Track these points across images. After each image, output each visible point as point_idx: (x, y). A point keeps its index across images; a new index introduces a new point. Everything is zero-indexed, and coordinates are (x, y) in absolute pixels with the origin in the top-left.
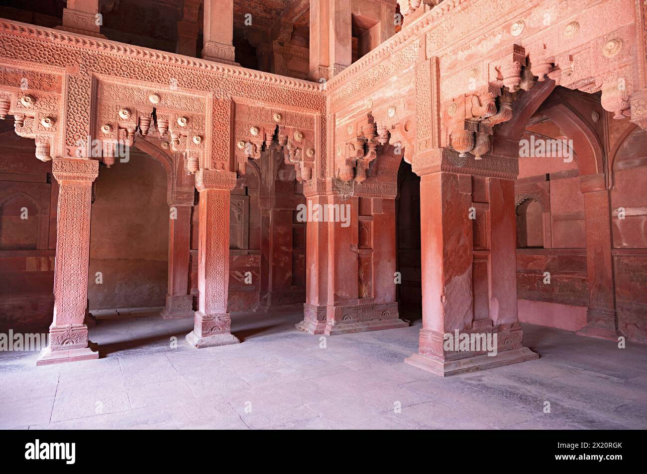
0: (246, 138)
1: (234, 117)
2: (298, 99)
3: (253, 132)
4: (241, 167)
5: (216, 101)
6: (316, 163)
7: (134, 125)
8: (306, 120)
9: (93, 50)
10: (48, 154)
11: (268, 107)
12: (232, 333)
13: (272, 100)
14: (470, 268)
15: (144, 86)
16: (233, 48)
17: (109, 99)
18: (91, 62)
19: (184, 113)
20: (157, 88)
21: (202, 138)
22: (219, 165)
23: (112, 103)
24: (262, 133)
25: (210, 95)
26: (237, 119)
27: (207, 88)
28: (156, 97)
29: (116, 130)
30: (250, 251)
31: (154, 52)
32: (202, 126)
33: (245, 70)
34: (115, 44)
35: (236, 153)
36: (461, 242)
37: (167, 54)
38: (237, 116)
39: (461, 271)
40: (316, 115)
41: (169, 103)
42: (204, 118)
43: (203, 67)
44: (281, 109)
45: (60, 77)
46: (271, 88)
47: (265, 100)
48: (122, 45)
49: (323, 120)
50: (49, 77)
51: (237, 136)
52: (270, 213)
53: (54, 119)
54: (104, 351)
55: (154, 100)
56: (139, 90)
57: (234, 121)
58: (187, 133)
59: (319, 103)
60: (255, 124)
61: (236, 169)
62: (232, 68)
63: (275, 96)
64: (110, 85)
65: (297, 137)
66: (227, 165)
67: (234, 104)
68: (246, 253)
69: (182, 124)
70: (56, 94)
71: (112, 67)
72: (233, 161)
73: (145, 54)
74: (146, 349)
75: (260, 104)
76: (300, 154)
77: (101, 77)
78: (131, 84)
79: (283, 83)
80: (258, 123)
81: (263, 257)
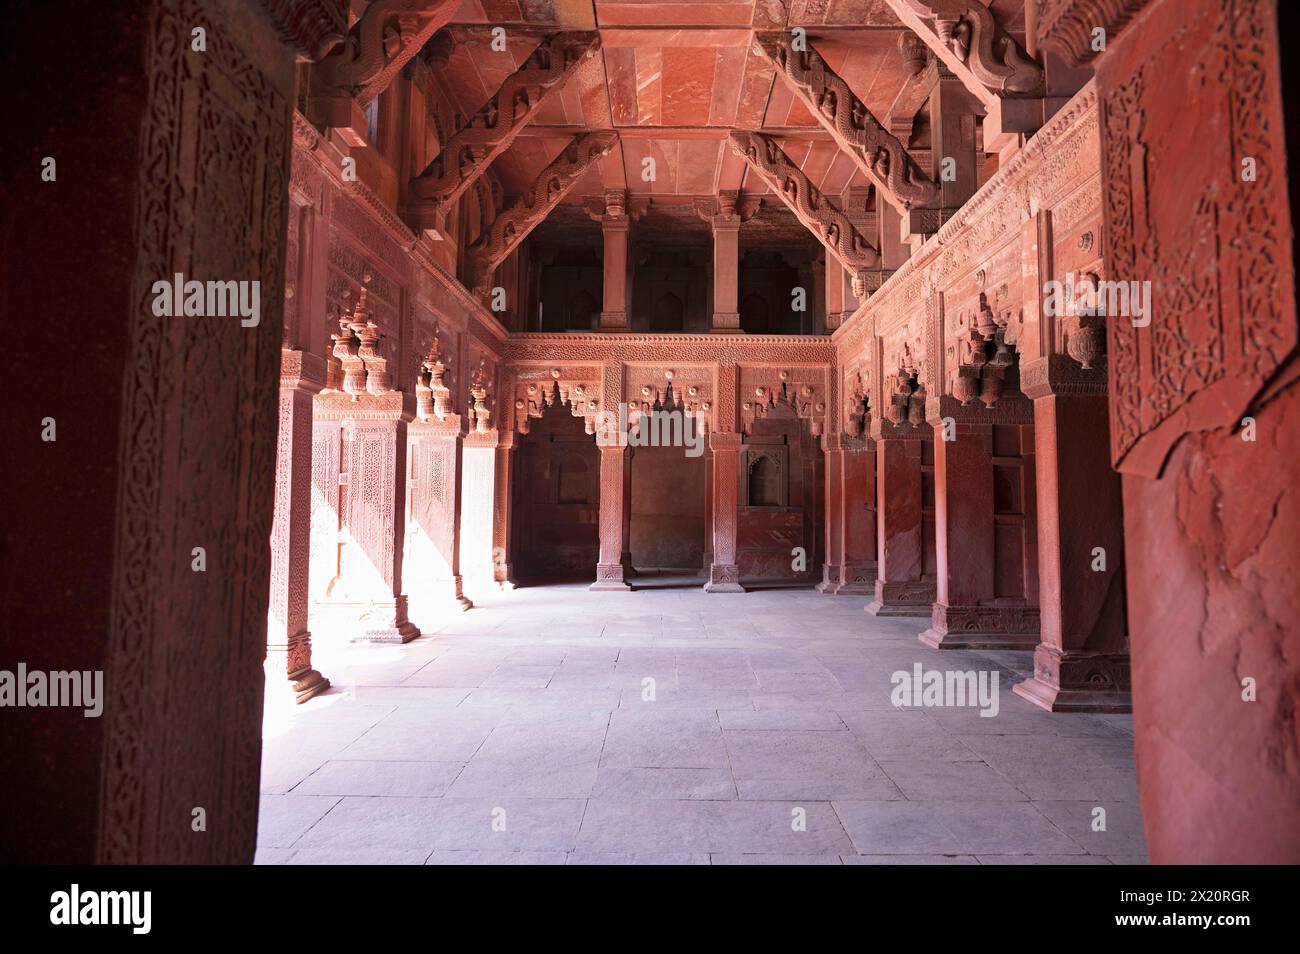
0: (752, 400)
1: (740, 381)
2: (804, 355)
3: (758, 393)
4: (748, 428)
5: (722, 369)
6: (827, 418)
7: (654, 400)
8: (815, 374)
9: (620, 343)
10: (593, 429)
11: (773, 366)
12: (740, 584)
13: (776, 360)
14: (919, 526)
15: (661, 365)
16: (738, 315)
17: (636, 380)
18: (621, 352)
19: (694, 384)
20: (670, 365)
21: (710, 404)
22: (725, 428)
23: (636, 384)
24: (767, 393)
25: (715, 365)
26: (742, 383)
27: (713, 358)
28: (671, 373)
29: (640, 405)
30: (791, 508)
31: (667, 336)
32: (710, 392)
33: (748, 336)
34: (637, 336)
35: (742, 414)
36: (909, 501)
37: (677, 336)
38: (743, 380)
39: (908, 528)
40: (826, 367)
41: (681, 376)
42: (711, 385)
43: (709, 341)
44: (787, 366)
45: (600, 368)
46: (775, 348)
47: (770, 361)
48: (642, 336)
49: (833, 372)
50: (593, 369)
51: (743, 398)
52: (813, 463)
53: (596, 402)
54: (634, 589)
55: (669, 376)
56: (657, 369)
57: (739, 384)
58: (697, 401)
59: (830, 355)
60: (760, 384)
61: (742, 428)
62: (740, 337)
63: (780, 355)
64: (635, 369)
65: (805, 392)
66: (733, 427)
67: (739, 369)
68: (785, 510)
69: (692, 394)
70: (598, 382)
71: (637, 354)
72: (739, 422)
73: (660, 339)
74: (666, 591)
75: (765, 365)
76: (809, 410)
77: (628, 363)
78: (652, 365)
79: (786, 342)
80: (764, 384)
81: (805, 517)
